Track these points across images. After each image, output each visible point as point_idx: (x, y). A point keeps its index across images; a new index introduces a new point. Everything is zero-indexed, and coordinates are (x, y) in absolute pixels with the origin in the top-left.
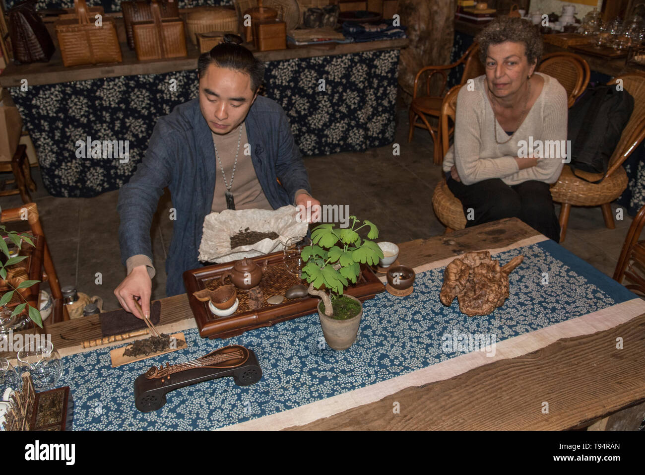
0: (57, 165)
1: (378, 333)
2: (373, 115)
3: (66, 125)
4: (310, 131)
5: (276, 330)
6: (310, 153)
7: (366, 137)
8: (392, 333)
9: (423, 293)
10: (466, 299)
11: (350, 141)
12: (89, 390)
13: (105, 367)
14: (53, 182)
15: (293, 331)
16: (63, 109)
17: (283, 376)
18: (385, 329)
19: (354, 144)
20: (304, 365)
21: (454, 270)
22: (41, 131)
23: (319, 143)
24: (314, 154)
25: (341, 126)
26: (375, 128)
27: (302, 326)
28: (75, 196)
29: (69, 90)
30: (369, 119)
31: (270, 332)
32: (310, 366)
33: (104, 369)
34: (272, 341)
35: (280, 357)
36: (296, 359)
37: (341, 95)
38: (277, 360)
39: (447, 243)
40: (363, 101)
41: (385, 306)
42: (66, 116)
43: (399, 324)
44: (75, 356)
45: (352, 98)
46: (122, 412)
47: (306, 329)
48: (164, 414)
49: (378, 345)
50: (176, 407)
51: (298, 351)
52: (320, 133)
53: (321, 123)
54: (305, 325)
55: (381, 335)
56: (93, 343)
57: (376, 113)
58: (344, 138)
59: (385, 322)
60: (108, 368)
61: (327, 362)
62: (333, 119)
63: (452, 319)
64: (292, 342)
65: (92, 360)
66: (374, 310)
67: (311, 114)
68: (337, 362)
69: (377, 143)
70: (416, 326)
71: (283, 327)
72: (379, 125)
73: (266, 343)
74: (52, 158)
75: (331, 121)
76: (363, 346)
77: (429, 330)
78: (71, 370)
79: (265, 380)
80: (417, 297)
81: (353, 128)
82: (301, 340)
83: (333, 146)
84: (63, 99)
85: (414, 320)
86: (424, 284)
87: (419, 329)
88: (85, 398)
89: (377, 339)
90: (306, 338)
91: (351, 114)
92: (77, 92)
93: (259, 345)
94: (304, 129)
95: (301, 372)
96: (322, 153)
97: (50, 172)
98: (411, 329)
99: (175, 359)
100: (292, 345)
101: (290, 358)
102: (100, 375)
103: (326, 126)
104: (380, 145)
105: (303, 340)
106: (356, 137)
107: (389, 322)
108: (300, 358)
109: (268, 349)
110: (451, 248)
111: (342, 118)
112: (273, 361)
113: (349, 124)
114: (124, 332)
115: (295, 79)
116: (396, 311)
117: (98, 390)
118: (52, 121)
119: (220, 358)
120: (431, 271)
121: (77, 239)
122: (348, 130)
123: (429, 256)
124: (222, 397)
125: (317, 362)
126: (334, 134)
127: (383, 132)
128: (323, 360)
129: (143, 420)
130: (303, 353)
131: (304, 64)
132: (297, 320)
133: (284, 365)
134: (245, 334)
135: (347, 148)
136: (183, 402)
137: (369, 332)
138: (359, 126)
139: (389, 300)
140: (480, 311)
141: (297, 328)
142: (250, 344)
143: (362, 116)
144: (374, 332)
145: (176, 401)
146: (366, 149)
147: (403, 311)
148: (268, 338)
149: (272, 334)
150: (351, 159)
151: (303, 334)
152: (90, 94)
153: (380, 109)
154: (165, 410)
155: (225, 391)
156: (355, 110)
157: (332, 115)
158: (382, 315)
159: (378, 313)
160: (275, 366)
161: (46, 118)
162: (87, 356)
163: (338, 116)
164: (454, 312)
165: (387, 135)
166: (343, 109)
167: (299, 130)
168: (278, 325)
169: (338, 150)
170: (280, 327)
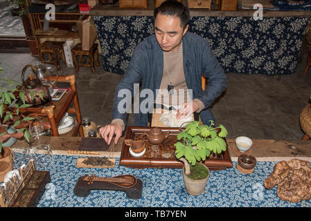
0: (108, 56)
1: (219, 192)
2: (283, 55)
3: (115, 37)
4: (242, 59)
5: (162, 172)
6: (239, 71)
7: (276, 67)
8: (228, 194)
9: (259, 175)
10: (282, 188)
11: (265, 68)
12: (61, 175)
13: (72, 166)
14: (106, 64)
15: (172, 175)
16: (115, 29)
17: (154, 200)
18: (224, 191)
19: (267, 70)
20: (168, 197)
21: (280, 167)
22: (104, 38)
23: (246, 67)
24: (241, 72)
25: (261, 59)
26: (283, 63)
27: (178, 174)
28: (114, 72)
29: (119, 20)
30: (280, 57)
31: (158, 172)
32: (170, 199)
33: (72, 167)
34: (157, 177)
35: (158, 189)
36: (165, 193)
37: (265, 41)
38: (155, 190)
39: (290, 147)
40: (278, 46)
41: (231, 177)
42: (116, 33)
43: (234, 190)
44: (63, 156)
45: (271, 43)
46: (69, 192)
47: (179, 176)
48: (86, 200)
49: (216, 199)
50: (94, 198)
51: (168, 188)
52: (247, 61)
53: (249, 55)
54: (179, 174)
55: (220, 194)
56: (72, 152)
57: (285, 54)
58: (262, 66)
59: (226, 186)
60: (74, 167)
61: (181, 200)
62: (257, 54)
63: (270, 198)
64: (168, 181)
65: (69, 161)
66: (223, 177)
67: (244, 49)
68: (187, 202)
69: (282, 72)
70: (245, 195)
71: (167, 171)
72: (286, 62)
73: (154, 178)
74: (107, 52)
75: (255, 55)
76: (206, 197)
77: (251, 200)
78: (58, 162)
79: (143, 199)
80: (253, 177)
81: (268, 61)
82: (173, 182)
83: (254, 70)
84: (116, 24)
85: (245, 191)
86: (262, 169)
87: (246, 198)
88: (57, 179)
89: (216, 196)
90: (176, 181)
91: (269, 52)
92: (123, 22)
93: (150, 178)
94: (238, 57)
95: (164, 201)
96: (247, 72)
97: (105, 59)
98: (241, 196)
99: (105, 172)
100: (167, 183)
101: (163, 191)
102: (69, 169)
103: (252, 57)
104: (284, 74)
105: (174, 182)
106: (269, 67)
107: (229, 187)
108: (168, 193)
109: (153, 182)
110: (291, 151)
111: (263, 54)
112: (153, 190)
113: (266, 59)
114: (89, 150)
115: (238, 28)
116: (236, 181)
117: (64, 177)
118: (110, 34)
119: (121, 180)
120: (270, 163)
121: (107, 94)
122: (265, 62)
123: (274, 152)
124: (117, 201)
125: (175, 198)
126: (256, 63)
127: (288, 66)
128: (180, 198)
129: (76, 200)
130: (170, 190)
131: (245, 20)
132: (176, 169)
133: (157, 194)
134: (146, 169)
135: (262, 72)
136: (98, 197)
137: (214, 190)
138: (272, 60)
139: (235, 173)
140: (290, 199)
141: (174, 175)
142: (145, 176)
143: (275, 55)
144: (217, 190)
145: (95, 195)
146: (274, 74)
147: (240, 183)
148: (156, 175)
149: (160, 173)
150: (263, 78)
151: (176, 179)
152: (129, 23)
153: (289, 52)
154: (88, 198)
155: (121, 198)
156: (272, 51)
157: (257, 52)
158: (226, 182)
159: (225, 179)
160: (152, 192)
161: (107, 32)
162: (68, 157)
163: (260, 52)
164: (274, 194)
165: (290, 68)
166: (265, 49)
167: (236, 57)
168: (164, 170)
169: (257, 72)
170: (165, 171)
